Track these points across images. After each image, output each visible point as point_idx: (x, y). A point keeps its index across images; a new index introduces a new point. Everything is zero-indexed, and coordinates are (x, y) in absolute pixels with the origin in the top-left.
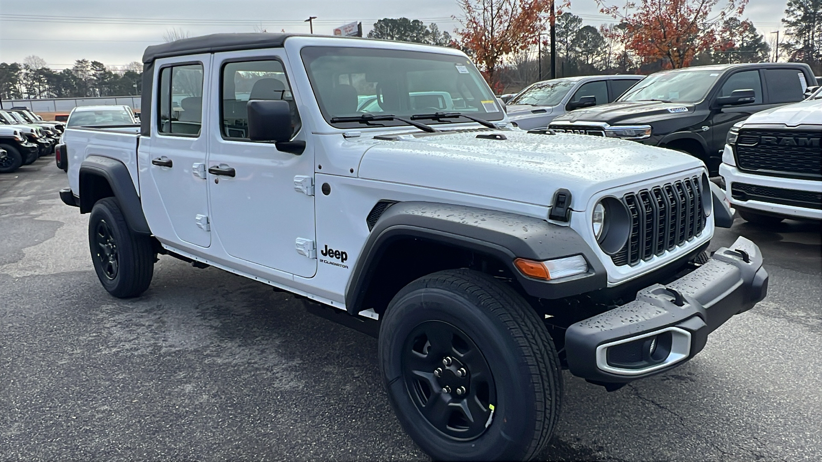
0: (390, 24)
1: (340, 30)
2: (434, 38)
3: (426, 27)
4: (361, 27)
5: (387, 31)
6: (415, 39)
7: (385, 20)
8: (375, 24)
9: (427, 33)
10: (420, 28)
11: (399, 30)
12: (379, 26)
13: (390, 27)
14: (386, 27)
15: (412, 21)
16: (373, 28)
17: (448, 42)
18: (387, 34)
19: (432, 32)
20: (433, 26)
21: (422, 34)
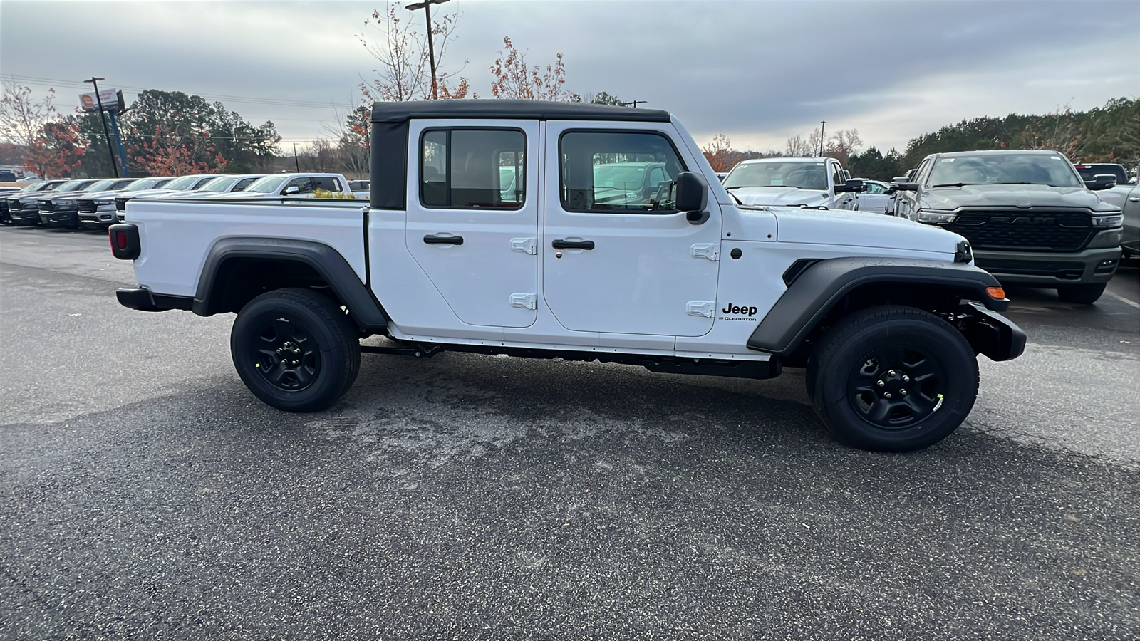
0: (160, 97)
1: (90, 97)
2: (221, 117)
3: (209, 105)
4: (122, 96)
5: (157, 104)
6: (197, 116)
7: (153, 92)
8: (139, 95)
9: (212, 112)
10: (202, 105)
11: (173, 104)
12: (146, 97)
13: (161, 100)
14: (155, 100)
15: (189, 97)
16: (137, 99)
17: (239, 123)
18: (158, 108)
19: (218, 111)
20: (218, 104)
21: (206, 112)
